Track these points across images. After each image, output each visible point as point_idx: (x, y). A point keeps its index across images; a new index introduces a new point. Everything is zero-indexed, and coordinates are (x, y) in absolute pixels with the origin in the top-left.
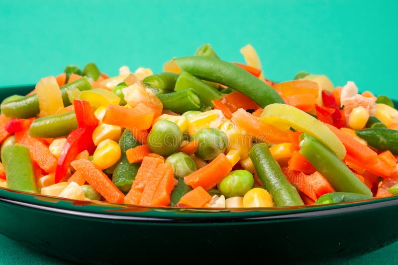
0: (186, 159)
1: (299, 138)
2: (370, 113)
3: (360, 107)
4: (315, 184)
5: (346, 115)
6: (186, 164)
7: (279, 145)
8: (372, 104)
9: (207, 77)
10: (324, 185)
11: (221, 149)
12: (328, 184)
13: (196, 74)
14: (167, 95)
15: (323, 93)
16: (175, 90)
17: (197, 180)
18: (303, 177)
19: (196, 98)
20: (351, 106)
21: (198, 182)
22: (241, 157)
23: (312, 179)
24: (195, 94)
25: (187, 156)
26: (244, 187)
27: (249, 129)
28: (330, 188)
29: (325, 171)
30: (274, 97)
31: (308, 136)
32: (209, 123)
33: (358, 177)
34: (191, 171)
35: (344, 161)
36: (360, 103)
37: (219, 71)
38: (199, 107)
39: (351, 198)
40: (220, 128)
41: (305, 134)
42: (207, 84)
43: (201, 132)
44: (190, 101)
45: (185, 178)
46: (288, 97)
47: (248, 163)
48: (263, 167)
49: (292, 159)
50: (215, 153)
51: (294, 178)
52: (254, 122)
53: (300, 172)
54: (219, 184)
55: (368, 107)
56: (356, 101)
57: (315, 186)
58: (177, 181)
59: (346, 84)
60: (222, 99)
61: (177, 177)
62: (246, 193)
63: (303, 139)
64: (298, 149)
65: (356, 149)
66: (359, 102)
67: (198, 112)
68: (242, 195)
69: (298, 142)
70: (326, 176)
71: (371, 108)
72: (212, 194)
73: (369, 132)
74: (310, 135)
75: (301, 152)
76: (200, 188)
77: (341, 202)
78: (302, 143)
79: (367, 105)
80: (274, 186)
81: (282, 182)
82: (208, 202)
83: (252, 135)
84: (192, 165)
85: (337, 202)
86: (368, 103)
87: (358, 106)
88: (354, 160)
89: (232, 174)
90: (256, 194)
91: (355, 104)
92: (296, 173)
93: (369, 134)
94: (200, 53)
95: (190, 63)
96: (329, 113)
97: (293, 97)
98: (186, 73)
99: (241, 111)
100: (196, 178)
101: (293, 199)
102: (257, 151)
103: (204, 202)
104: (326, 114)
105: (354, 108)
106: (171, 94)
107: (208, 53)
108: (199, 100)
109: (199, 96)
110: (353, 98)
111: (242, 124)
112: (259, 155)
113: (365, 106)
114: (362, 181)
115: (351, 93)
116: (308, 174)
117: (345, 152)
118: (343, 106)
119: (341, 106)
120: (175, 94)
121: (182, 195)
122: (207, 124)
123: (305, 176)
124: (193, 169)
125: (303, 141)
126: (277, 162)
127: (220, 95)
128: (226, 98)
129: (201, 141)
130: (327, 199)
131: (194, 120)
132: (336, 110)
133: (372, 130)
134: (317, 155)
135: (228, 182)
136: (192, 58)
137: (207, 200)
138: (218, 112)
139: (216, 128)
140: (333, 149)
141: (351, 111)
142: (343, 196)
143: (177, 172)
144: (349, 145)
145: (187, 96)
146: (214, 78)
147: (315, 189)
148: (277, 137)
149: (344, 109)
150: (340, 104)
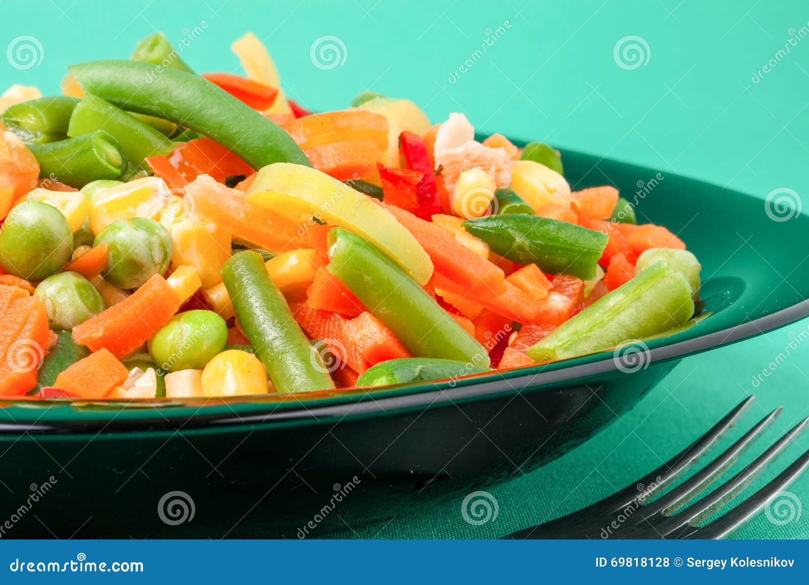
0: (79, 287)
1: (328, 239)
2: (497, 181)
3: (474, 169)
4: (361, 339)
5: (447, 187)
6: (77, 298)
7: (287, 254)
8: (501, 162)
9: (138, 104)
10: (381, 342)
11: (156, 265)
12: (391, 338)
13: (117, 100)
14: (51, 146)
15: (402, 139)
16: (69, 134)
17: (99, 334)
18: (339, 325)
19: (113, 153)
20: (457, 166)
21: (101, 338)
22: (203, 281)
23: (355, 329)
24: (112, 142)
25: (83, 280)
26: (205, 348)
27: (223, 220)
28: (395, 348)
29: (384, 310)
30: (285, 148)
31: (345, 234)
32: (135, 206)
33: (460, 324)
34: (90, 314)
35: (429, 288)
36: (475, 161)
37: (166, 93)
38: (117, 171)
39: (439, 371)
40: (158, 218)
41: (338, 230)
42: (139, 120)
43: (113, 227)
44: (97, 160)
45: (74, 329)
46: (319, 149)
47: (218, 295)
48: (248, 303)
49: (314, 285)
50: (143, 273)
51: (320, 326)
52: (233, 204)
53: (331, 313)
54: (151, 340)
55: (493, 169)
56: (468, 155)
57: (361, 343)
58: (56, 336)
59: (447, 119)
60: (171, 155)
61: (57, 328)
62: (208, 361)
63: (334, 240)
64: (326, 261)
65: (456, 261)
66: (472, 157)
67: (115, 182)
68: (199, 366)
69: (325, 248)
70: (385, 322)
71: (498, 171)
72: (129, 365)
73: (491, 224)
74: (349, 230)
75: (330, 269)
76: (104, 353)
77: (414, 380)
78: (332, 251)
79: (490, 165)
80: (269, 345)
81: (288, 336)
82: (120, 383)
83: (230, 233)
84: (92, 299)
85: (404, 381)
86: (493, 159)
87: (471, 167)
88: (454, 285)
89: (179, 320)
90: (229, 364)
91: (465, 161)
92: (325, 314)
93: (492, 229)
94: (143, 53)
95: (105, 76)
96: (407, 183)
97: (330, 148)
98: (92, 97)
99: (205, 181)
100: (97, 330)
101: (310, 372)
102: (236, 269)
103: (111, 384)
104: (401, 184)
105: (463, 171)
106: (60, 144)
107: (158, 53)
108: (119, 157)
109: (120, 149)
110: (460, 150)
111: (207, 209)
112: (241, 276)
113: (486, 168)
114: (469, 332)
115: (457, 138)
116: (348, 317)
117: (430, 268)
118: (441, 167)
119: (436, 168)
120: (67, 144)
121: (62, 368)
122: (131, 209)
123: (342, 322)
124: (95, 310)
125: (335, 246)
126: (279, 293)
127: (168, 145)
128: (181, 151)
129: (113, 247)
130: (382, 374)
131: (105, 201)
132: (426, 176)
133: (500, 218)
134: (366, 277)
135: (170, 337)
136: (107, 63)
137: (117, 379)
138: (158, 182)
139: (149, 218)
140: (402, 261)
141: (456, 177)
142: (418, 366)
143: (57, 315)
144: (441, 253)
145: (90, 149)
146: (155, 108)
147: (362, 351)
148: (284, 236)
149: (443, 173)
150: (434, 163)
